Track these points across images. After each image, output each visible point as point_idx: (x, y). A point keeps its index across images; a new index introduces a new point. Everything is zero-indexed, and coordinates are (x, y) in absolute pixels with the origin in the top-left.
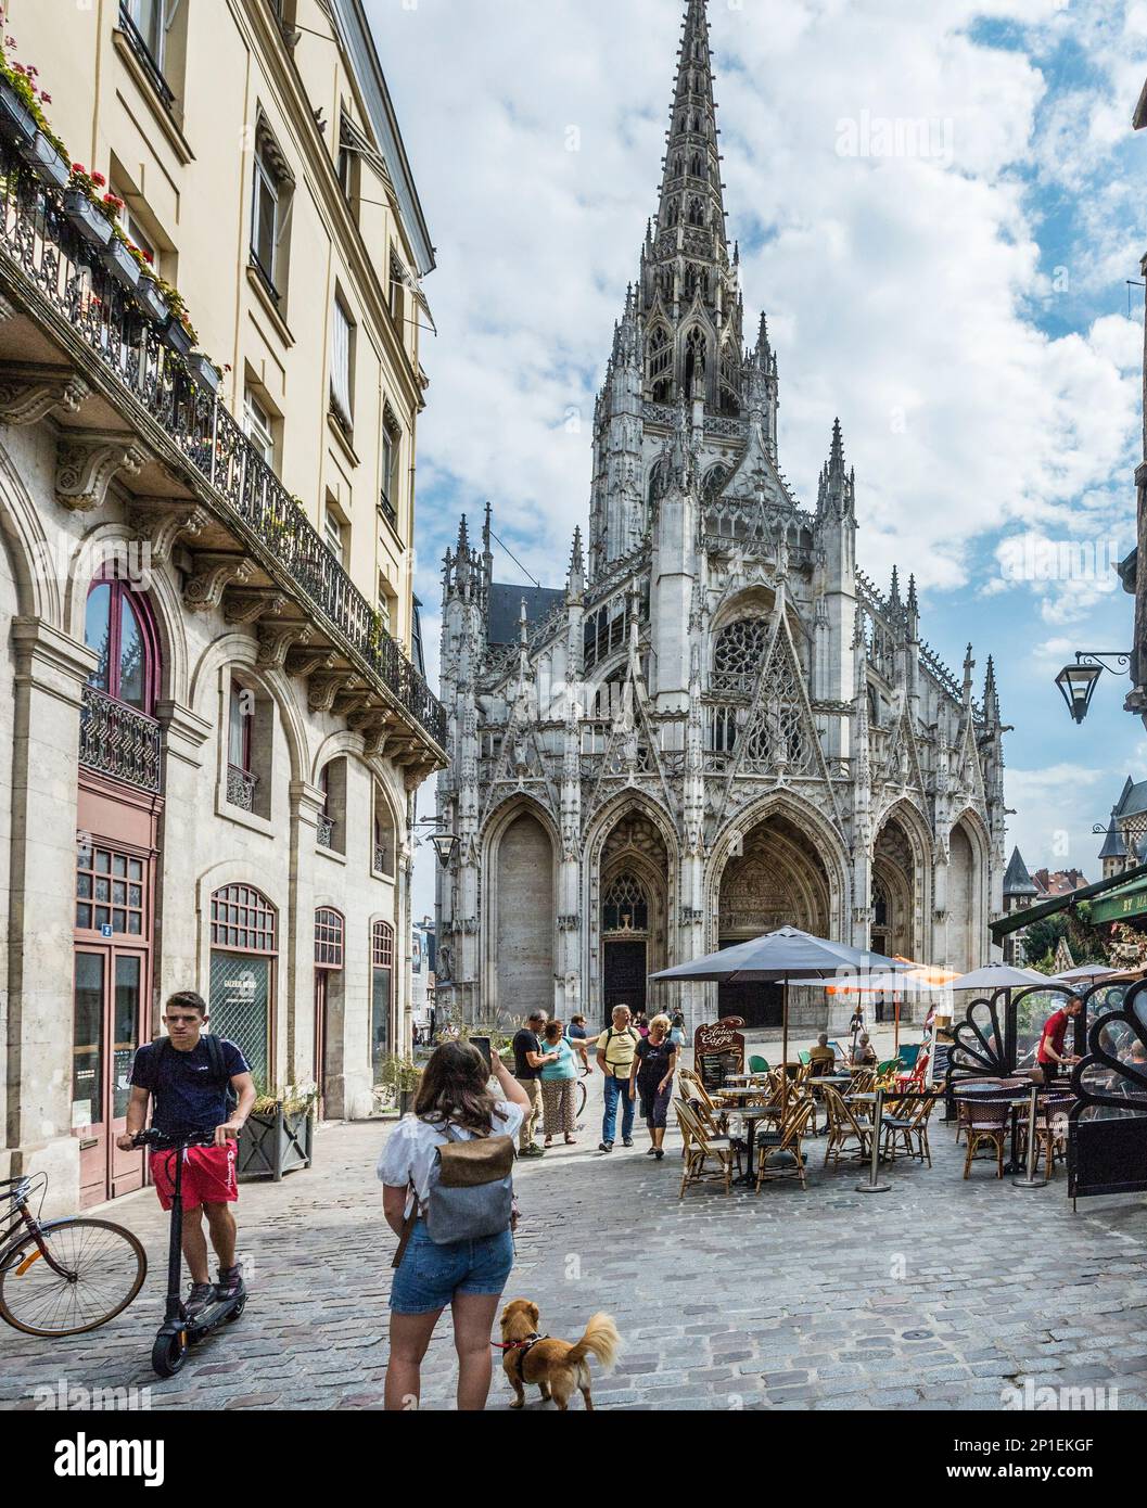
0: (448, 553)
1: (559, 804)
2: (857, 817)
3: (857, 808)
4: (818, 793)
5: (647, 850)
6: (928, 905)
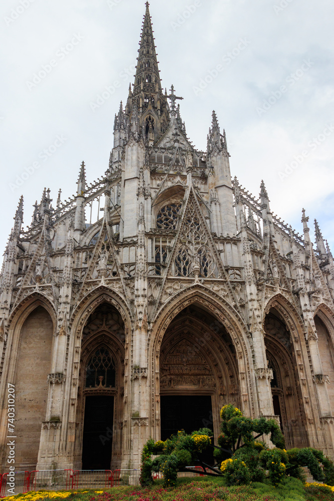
1: (57, 298)
2: (250, 304)
3: (249, 298)
4: (222, 289)
5: (115, 331)
6: (308, 370)
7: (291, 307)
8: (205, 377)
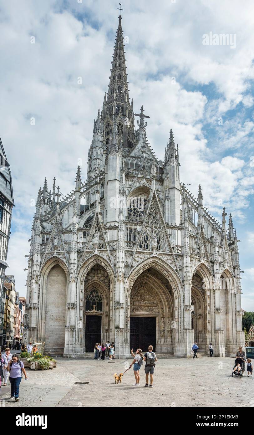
0: (41, 189)
1: (69, 261)
2: (185, 269)
3: (185, 265)
4: (169, 259)
5: (102, 280)
6: (213, 306)
7: (208, 271)
8: (153, 307)
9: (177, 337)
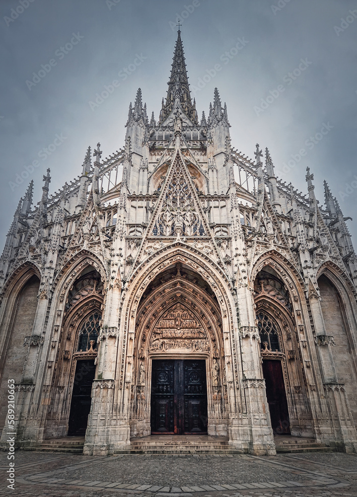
2: (235, 259)
3: (235, 253)
4: (206, 247)
6: (309, 331)
7: (289, 264)
8: (200, 340)
9: (232, 399)
